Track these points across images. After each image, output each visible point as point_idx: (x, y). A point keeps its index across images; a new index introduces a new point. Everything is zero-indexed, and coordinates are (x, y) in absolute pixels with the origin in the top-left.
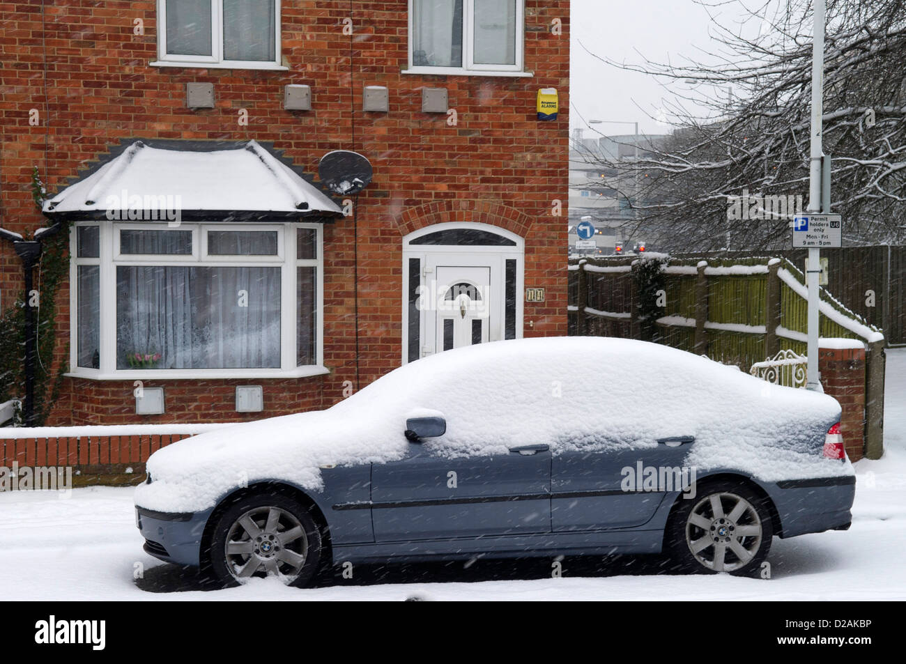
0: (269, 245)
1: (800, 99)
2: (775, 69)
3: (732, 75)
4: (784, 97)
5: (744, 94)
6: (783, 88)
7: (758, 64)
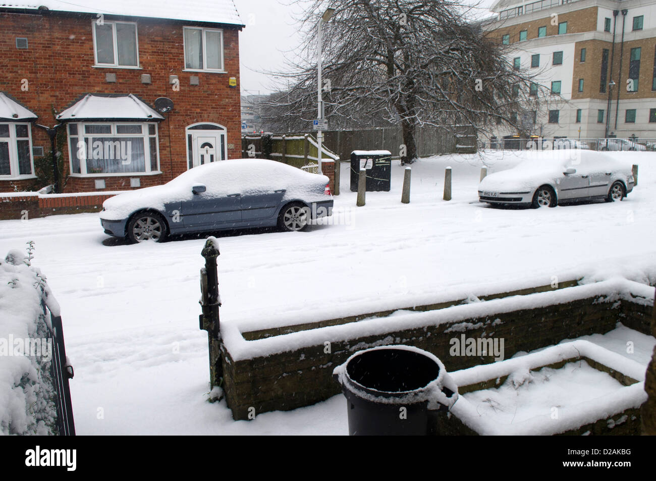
0: (139, 130)
1: (312, 84)
2: (304, 74)
3: (291, 75)
4: (307, 83)
5: (294, 81)
6: (307, 80)
7: (299, 72)
